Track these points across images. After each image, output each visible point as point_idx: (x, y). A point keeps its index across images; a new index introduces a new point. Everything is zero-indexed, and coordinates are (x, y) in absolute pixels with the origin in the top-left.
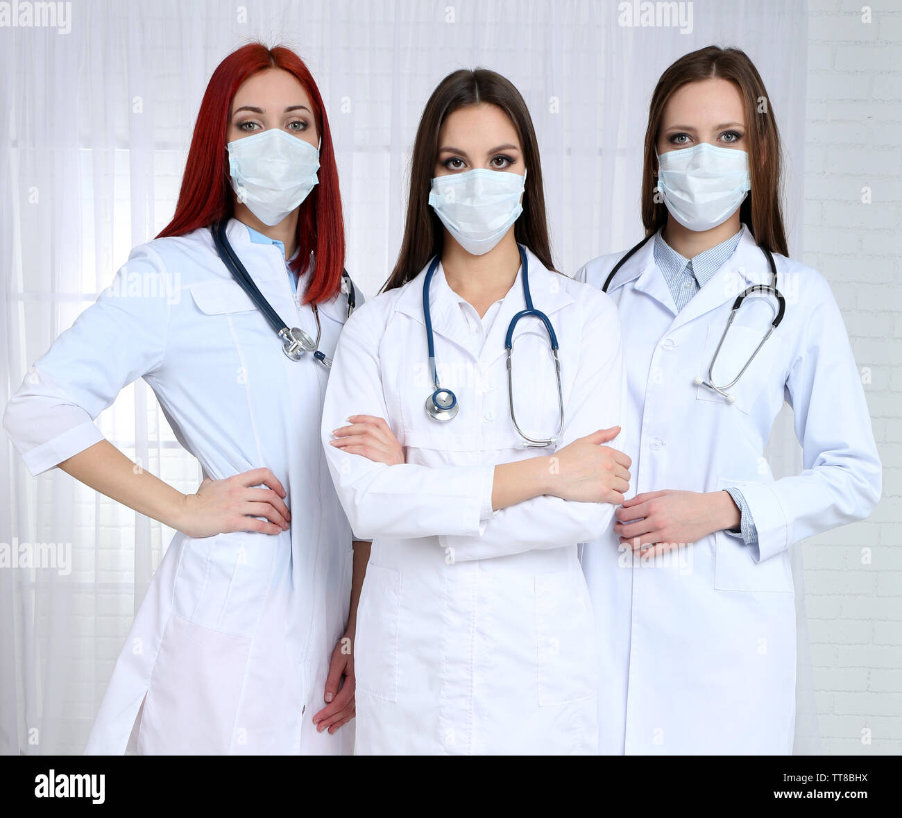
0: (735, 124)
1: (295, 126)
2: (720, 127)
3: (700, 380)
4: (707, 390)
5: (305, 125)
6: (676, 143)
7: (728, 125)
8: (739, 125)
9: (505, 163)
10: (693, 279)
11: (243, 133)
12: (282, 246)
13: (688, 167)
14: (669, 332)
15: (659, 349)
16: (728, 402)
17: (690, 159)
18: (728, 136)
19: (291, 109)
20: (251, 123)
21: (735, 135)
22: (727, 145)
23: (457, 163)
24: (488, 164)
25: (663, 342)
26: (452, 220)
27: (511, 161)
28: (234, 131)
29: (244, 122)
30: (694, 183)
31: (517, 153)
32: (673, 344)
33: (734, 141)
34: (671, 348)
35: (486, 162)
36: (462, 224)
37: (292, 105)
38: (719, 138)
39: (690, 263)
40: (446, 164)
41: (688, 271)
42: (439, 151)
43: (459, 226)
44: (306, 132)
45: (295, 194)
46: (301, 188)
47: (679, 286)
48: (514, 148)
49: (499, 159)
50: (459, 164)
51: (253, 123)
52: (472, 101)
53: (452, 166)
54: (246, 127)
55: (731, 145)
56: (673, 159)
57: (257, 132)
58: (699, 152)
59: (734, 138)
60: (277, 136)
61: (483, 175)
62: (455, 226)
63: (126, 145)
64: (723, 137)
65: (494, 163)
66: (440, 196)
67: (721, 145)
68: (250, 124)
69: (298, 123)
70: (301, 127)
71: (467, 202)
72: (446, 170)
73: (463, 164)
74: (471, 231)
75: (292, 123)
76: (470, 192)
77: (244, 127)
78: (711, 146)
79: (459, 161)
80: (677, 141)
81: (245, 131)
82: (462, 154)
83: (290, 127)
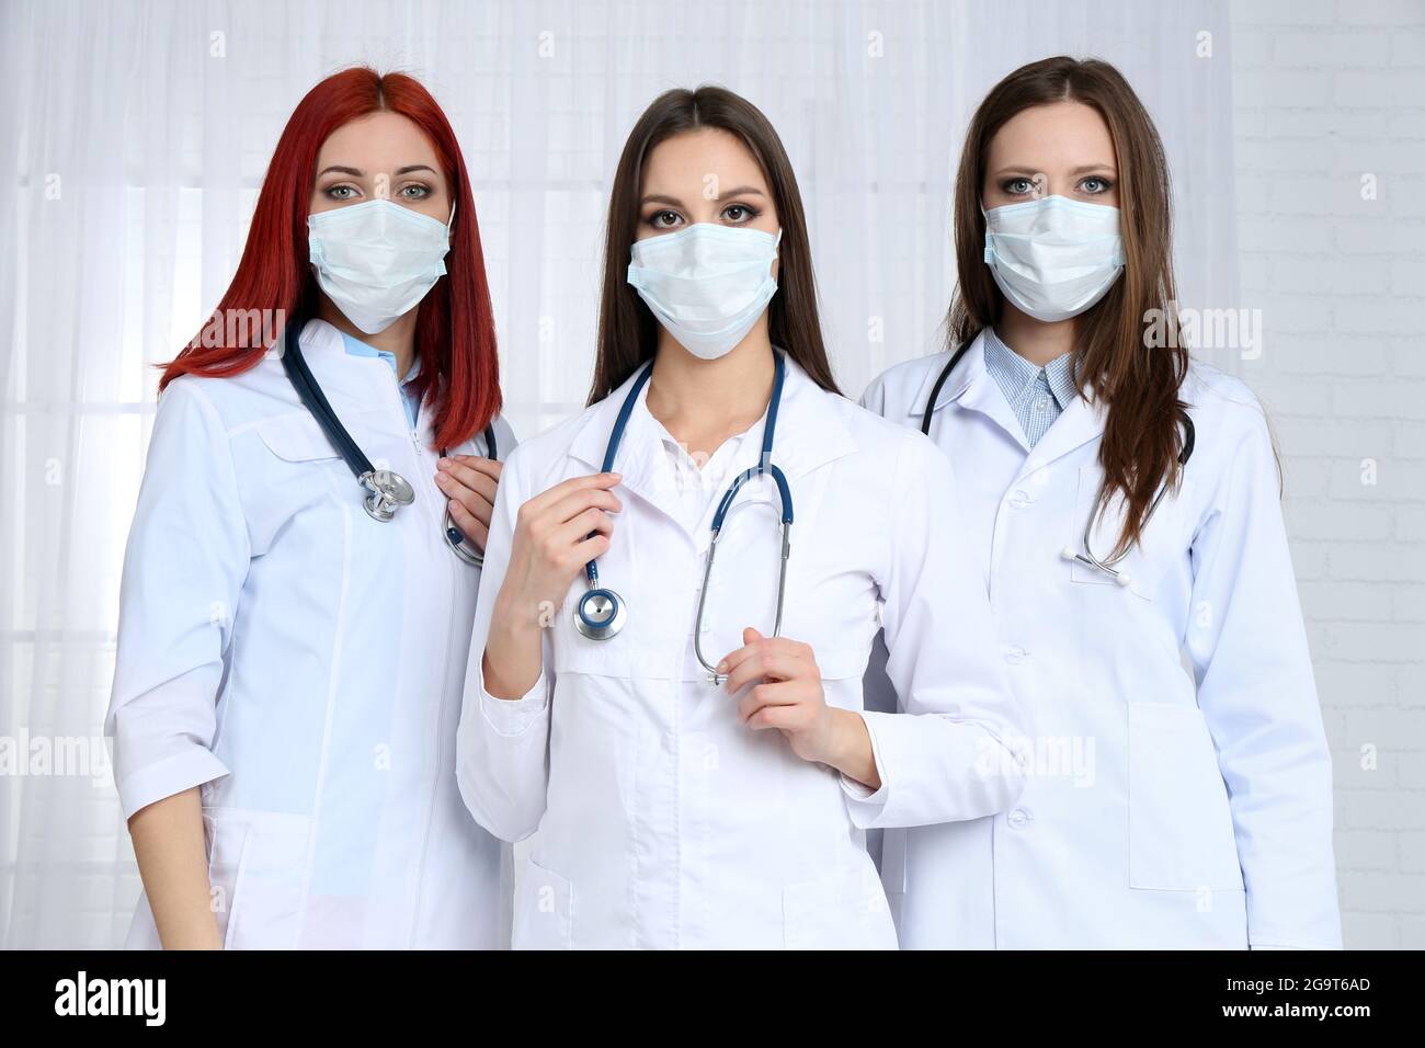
0: (1101, 167)
1: (411, 192)
2: (1080, 170)
3: (1072, 553)
4: (1084, 566)
5: (428, 190)
6: (1011, 193)
7: (1091, 168)
8: (1108, 168)
9: (744, 216)
10: (1050, 396)
11: (331, 203)
12: (393, 359)
13: (1031, 229)
14: (1018, 480)
15: (1004, 506)
16: (1120, 585)
17: (1033, 218)
18: (1090, 183)
19: (405, 170)
20: (345, 187)
21: (1102, 183)
22: (1090, 197)
23: (669, 218)
24: (717, 217)
25: (1011, 495)
26: (664, 305)
27: (753, 212)
28: (318, 198)
29: (334, 186)
30: (1042, 253)
31: (764, 200)
32: (1027, 498)
33: (1100, 192)
34: (1024, 505)
35: (714, 213)
36: (680, 309)
37: (407, 165)
38: (1078, 186)
39: (1043, 372)
40: (652, 221)
41: (1041, 384)
42: (639, 203)
43: (675, 313)
44: (428, 200)
45: (407, 291)
46: (419, 281)
47: (1028, 408)
48: (757, 192)
49: (735, 210)
50: (673, 220)
51: (348, 188)
52: (689, 126)
53: (661, 223)
54: (336, 193)
55: (1095, 197)
56: (1009, 217)
57: (352, 202)
58: (1047, 209)
59: (1100, 188)
60: (382, 207)
61: (709, 233)
62: (667, 312)
63: (197, 182)
64: (1084, 185)
65: (726, 215)
66: (644, 269)
67: (1082, 197)
68: (343, 189)
69: (417, 187)
70: (422, 193)
71: (685, 274)
72: (652, 230)
73: (678, 220)
74: (694, 319)
75: (407, 188)
76: (689, 258)
77: (334, 193)
78: (1066, 199)
79: (671, 215)
80: (1013, 189)
81: (335, 198)
82: (676, 203)
83: (404, 193)
